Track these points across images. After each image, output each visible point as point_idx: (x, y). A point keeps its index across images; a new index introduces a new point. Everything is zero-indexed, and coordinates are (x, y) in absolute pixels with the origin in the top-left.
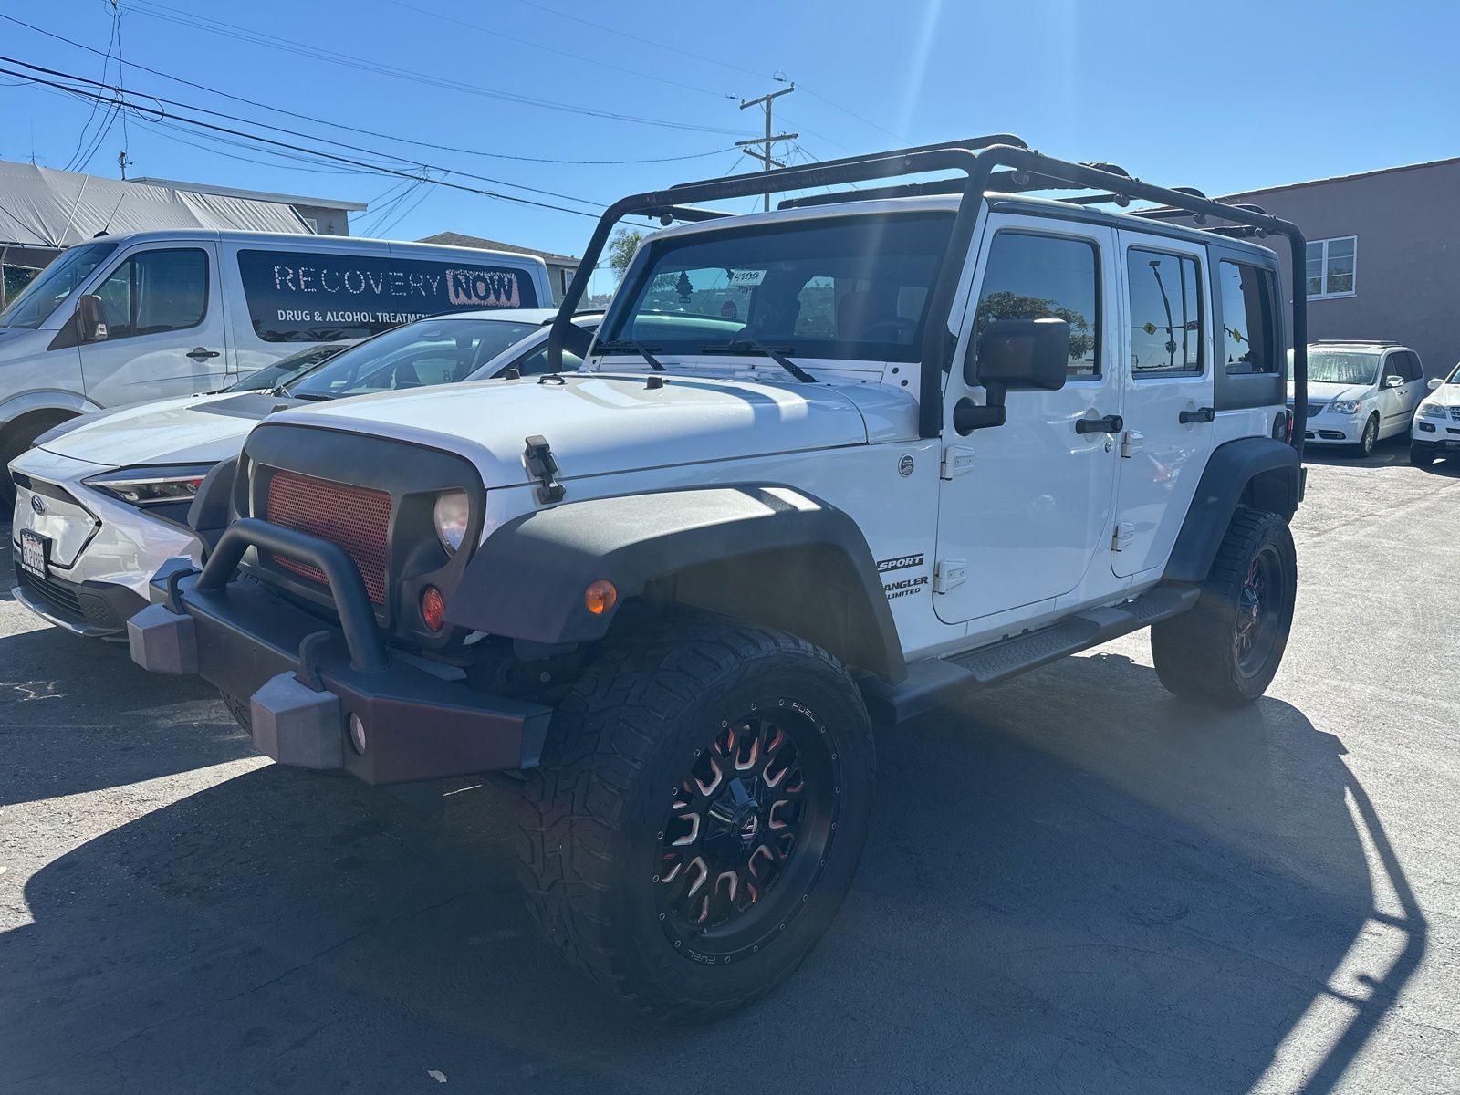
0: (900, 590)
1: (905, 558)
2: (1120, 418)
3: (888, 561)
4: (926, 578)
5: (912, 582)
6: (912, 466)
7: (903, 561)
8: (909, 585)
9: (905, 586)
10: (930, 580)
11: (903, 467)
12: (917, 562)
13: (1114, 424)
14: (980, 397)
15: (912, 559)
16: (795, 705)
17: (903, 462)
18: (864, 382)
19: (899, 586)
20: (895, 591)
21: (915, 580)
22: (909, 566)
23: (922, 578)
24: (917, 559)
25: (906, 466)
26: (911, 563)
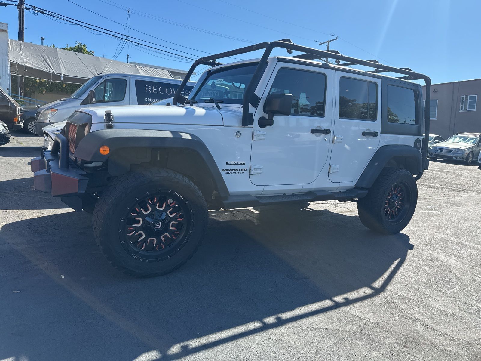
0: (235, 172)
1: (238, 162)
2: (329, 130)
3: (231, 162)
4: (246, 169)
5: (241, 170)
6: (240, 134)
7: (237, 163)
8: (239, 171)
9: (238, 171)
10: (248, 170)
11: (236, 134)
12: (242, 164)
13: (327, 132)
14: (267, 116)
15: (240, 163)
16: (176, 193)
17: (236, 133)
18: (233, 110)
19: (235, 170)
20: (234, 171)
21: (242, 169)
22: (239, 165)
23: (245, 169)
24: (243, 163)
25: (238, 134)
26: (240, 164)
